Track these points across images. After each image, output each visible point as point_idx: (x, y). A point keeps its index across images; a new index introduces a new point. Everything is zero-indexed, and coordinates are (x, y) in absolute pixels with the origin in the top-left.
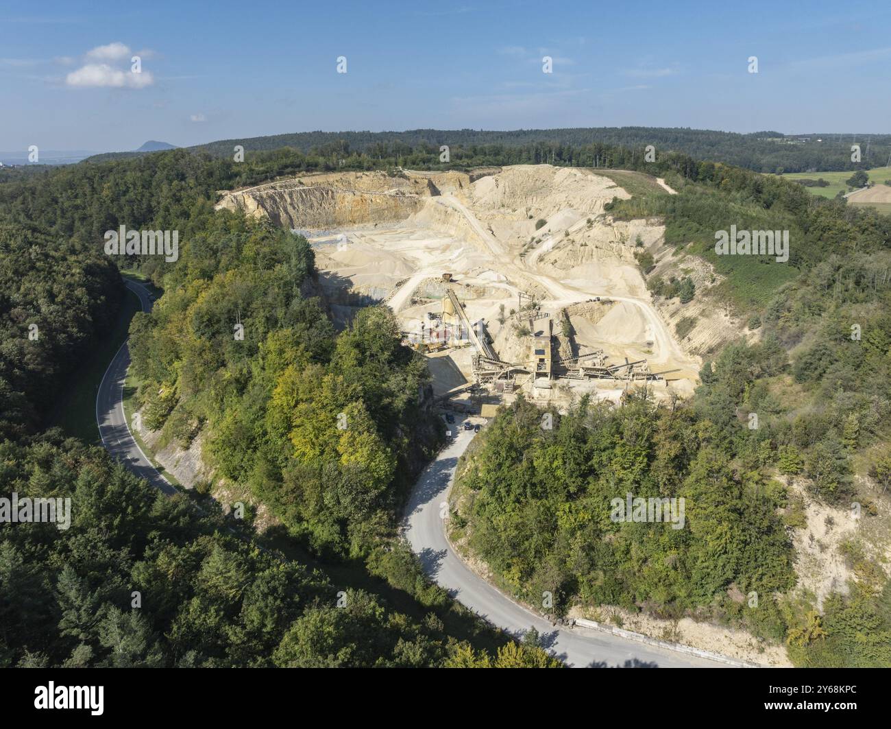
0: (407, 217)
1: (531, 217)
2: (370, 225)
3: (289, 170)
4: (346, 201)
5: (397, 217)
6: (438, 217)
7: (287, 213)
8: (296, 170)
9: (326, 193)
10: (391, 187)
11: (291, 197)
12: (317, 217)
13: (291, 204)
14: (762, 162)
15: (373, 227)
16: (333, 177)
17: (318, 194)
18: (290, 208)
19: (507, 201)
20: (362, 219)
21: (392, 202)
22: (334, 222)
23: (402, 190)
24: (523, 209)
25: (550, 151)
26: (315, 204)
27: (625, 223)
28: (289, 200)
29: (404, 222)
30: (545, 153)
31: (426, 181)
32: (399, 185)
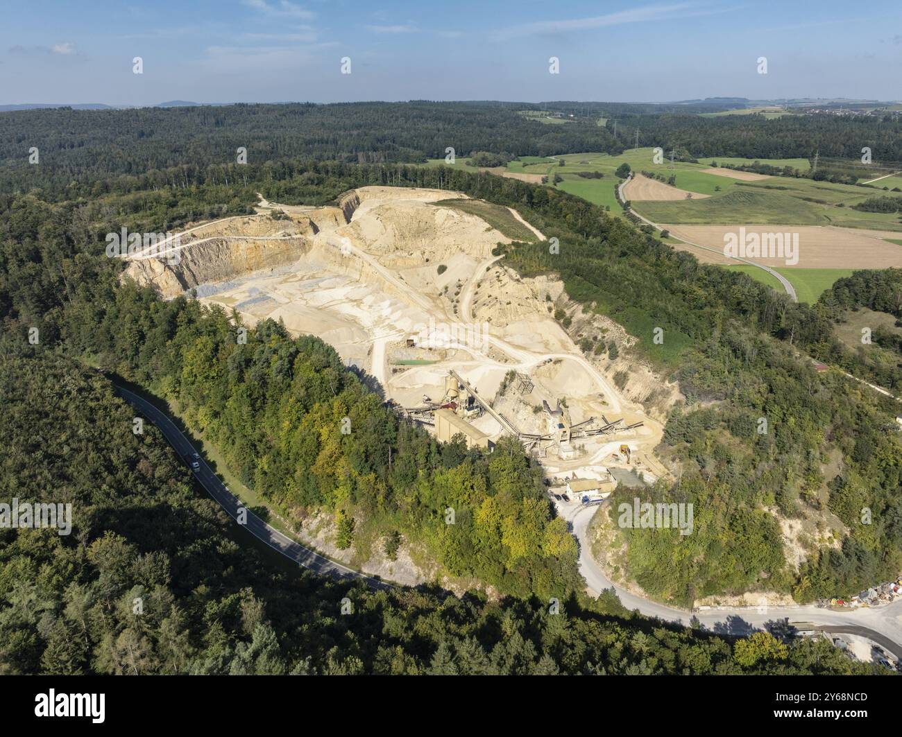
0: (298, 258)
1: (427, 260)
2: (267, 270)
3: (177, 222)
4: (240, 251)
5: (290, 259)
6: (333, 258)
7: (190, 270)
8: (184, 221)
9: (221, 244)
10: (277, 230)
11: (191, 254)
12: (217, 269)
13: (192, 261)
15: (270, 273)
16: (221, 223)
17: (214, 246)
18: (191, 265)
19: (400, 244)
20: (258, 266)
21: (283, 246)
22: (233, 272)
23: (288, 231)
24: (419, 253)
26: (213, 257)
28: (189, 257)
29: (296, 263)
31: (308, 220)
32: (285, 227)
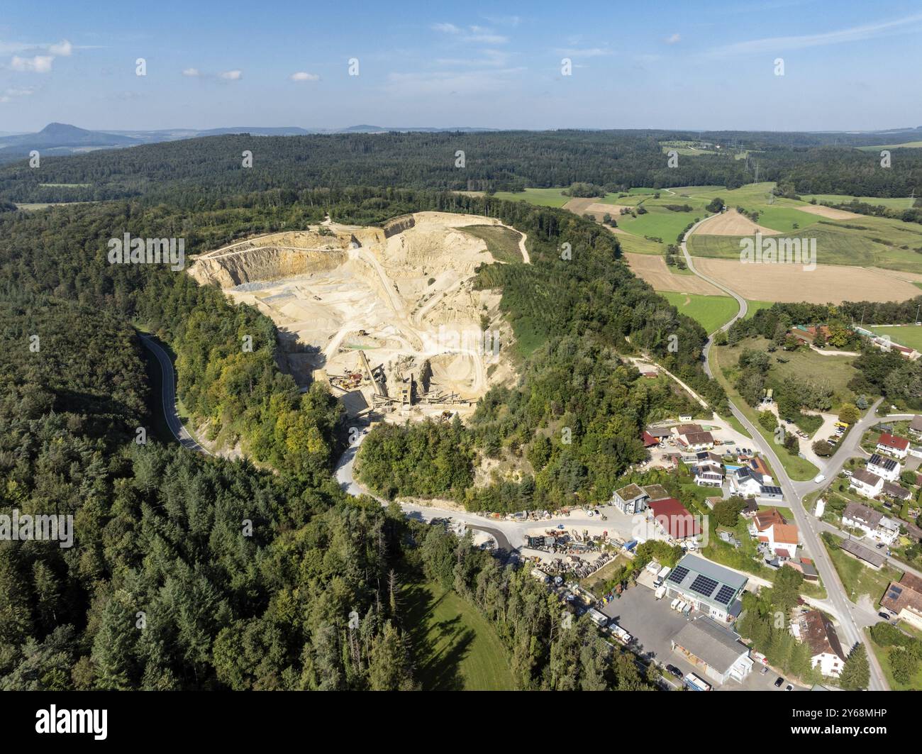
0: (335, 267)
1: (426, 274)
2: (307, 275)
3: (242, 233)
4: (288, 257)
5: (328, 268)
6: (359, 269)
7: (243, 270)
8: (248, 233)
9: (272, 252)
10: (323, 243)
11: (245, 258)
12: (266, 271)
13: (246, 263)
14: (655, 177)
15: (309, 277)
16: (277, 237)
17: (266, 253)
18: (245, 267)
19: (410, 259)
20: (301, 271)
21: (323, 257)
22: (279, 274)
23: (331, 245)
24: (421, 268)
25: (452, 200)
26: (264, 261)
27: (478, 292)
28: (244, 260)
29: (333, 271)
30: (447, 201)
31: (350, 237)
32: (329, 242)
